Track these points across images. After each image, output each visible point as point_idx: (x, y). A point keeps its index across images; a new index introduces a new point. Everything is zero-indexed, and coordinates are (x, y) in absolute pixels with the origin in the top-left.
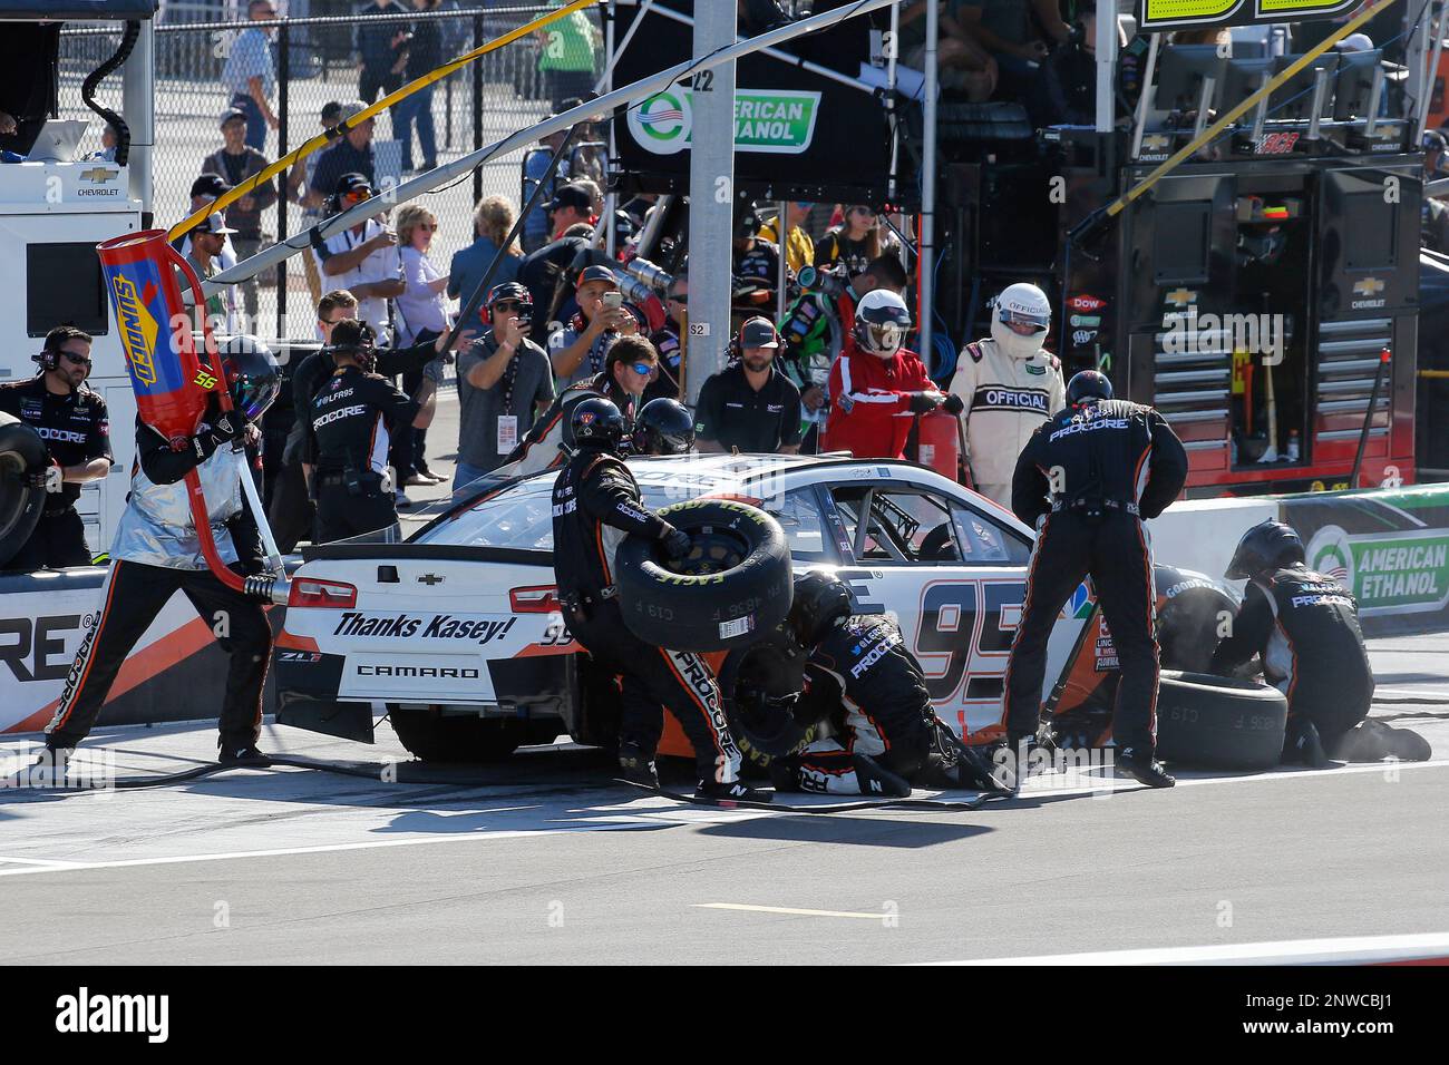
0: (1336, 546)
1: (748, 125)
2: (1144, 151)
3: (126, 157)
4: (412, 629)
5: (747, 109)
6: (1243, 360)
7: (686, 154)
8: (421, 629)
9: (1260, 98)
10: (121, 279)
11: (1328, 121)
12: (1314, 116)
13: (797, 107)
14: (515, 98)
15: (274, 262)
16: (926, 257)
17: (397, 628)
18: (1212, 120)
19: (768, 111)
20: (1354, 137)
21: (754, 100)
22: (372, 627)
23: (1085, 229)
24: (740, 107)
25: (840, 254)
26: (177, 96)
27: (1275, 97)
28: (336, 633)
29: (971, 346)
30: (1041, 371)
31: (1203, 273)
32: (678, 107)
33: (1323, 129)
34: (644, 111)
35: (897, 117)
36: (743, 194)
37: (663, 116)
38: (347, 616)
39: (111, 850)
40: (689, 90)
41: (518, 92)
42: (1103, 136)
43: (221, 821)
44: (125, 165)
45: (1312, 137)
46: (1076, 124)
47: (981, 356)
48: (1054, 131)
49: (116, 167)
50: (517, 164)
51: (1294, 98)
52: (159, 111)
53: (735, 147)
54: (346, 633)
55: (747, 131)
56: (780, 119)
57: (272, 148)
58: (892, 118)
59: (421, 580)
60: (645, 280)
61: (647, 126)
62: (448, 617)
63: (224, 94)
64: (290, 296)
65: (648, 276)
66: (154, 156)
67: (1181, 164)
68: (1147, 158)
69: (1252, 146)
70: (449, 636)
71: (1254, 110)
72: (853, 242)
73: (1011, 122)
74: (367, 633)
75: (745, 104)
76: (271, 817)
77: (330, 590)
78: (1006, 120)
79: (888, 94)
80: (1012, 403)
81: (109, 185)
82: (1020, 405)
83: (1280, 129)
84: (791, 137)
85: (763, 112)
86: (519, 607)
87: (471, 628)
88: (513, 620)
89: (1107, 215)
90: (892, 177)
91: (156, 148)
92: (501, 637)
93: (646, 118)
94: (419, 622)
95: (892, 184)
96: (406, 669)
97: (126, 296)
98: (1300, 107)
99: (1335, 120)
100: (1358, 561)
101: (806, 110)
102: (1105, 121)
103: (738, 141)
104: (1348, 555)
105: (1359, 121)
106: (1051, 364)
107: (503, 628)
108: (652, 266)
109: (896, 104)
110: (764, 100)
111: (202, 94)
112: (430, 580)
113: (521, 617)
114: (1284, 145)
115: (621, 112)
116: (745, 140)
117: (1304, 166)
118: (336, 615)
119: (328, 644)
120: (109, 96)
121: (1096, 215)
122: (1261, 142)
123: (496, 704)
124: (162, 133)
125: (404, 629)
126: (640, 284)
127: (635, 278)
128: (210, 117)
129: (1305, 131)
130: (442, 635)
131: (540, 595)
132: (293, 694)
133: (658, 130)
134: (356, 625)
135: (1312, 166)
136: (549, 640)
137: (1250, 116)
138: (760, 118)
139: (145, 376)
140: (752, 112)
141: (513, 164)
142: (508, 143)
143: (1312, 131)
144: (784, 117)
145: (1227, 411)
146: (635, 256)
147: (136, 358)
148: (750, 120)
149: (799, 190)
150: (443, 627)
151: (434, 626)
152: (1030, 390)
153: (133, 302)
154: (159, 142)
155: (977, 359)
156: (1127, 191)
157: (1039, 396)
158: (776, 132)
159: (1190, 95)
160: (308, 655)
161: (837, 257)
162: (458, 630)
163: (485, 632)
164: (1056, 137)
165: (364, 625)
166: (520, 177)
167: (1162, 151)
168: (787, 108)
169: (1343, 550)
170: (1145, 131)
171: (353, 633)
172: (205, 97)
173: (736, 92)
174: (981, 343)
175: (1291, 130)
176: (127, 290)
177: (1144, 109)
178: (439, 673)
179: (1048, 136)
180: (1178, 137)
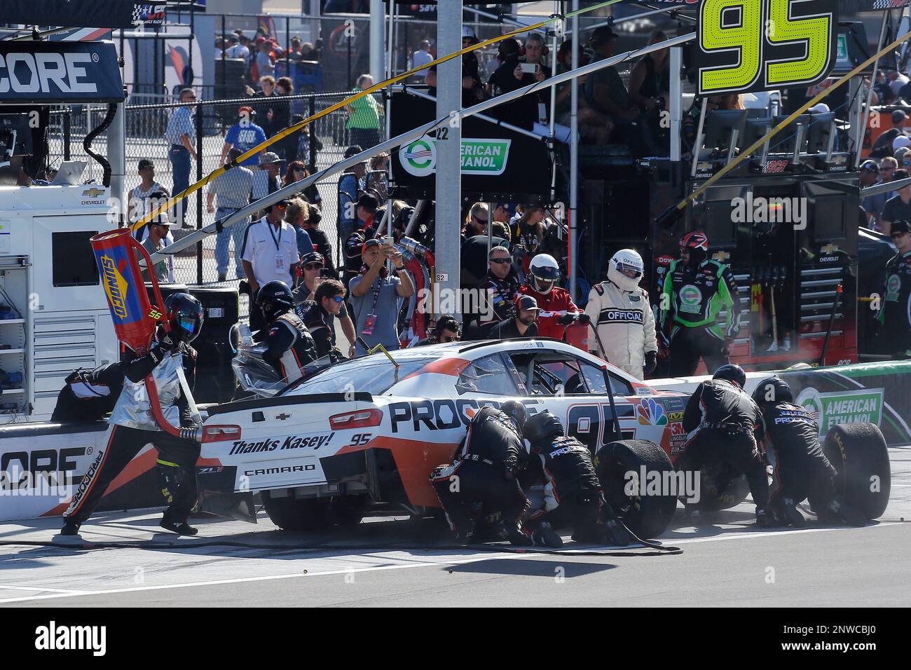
0: (812, 400)
1: (470, 159)
2: (699, 172)
3: (109, 182)
4: (275, 446)
5: (468, 151)
6: (757, 292)
7: (433, 176)
8: (280, 445)
9: (765, 140)
10: (106, 258)
11: (804, 154)
12: (796, 151)
13: (497, 148)
14: (334, 145)
15: (195, 242)
16: (573, 234)
17: (266, 447)
18: (737, 154)
19: (481, 150)
20: (820, 163)
21: (473, 144)
22: (251, 448)
23: (665, 217)
24: (465, 149)
25: (521, 233)
26: (138, 146)
27: (773, 140)
28: (231, 454)
29: (597, 286)
30: (637, 299)
31: (733, 242)
32: (429, 149)
33: (802, 158)
34: (409, 151)
35: (555, 153)
36: (466, 199)
37: (420, 154)
38: (236, 444)
39: (105, 583)
40: (435, 139)
41: (335, 142)
42: (675, 163)
43: (167, 566)
44: (108, 187)
45: (795, 163)
46: (659, 157)
47: (603, 292)
48: (646, 161)
49: (104, 188)
50: (335, 183)
51: (784, 140)
52: (128, 155)
53: (462, 172)
54: (236, 453)
55: (469, 163)
56: (488, 155)
57: (193, 176)
58: (552, 154)
59: (277, 418)
60: (410, 249)
61: (410, 160)
62: (295, 437)
63: (166, 145)
64: (204, 261)
65: (412, 247)
66: (125, 181)
67: (720, 179)
68: (700, 176)
69: (761, 168)
70: (296, 447)
71: (762, 146)
72: (529, 226)
73: (622, 156)
74: (249, 452)
75: (467, 147)
76: (197, 563)
77: (225, 430)
78: (617, 154)
79: (550, 140)
80: (623, 318)
81: (99, 198)
82: (628, 319)
83: (777, 159)
84: (494, 166)
85: (478, 151)
86: (336, 426)
87: (309, 441)
88: (333, 434)
89: (677, 209)
90: (553, 188)
91: (126, 177)
92: (327, 444)
93: (410, 156)
94: (278, 442)
95: (553, 192)
96: (273, 470)
97: (109, 267)
98: (788, 147)
99: (808, 153)
100: (825, 408)
101: (503, 150)
102: (675, 155)
103: (463, 168)
104: (820, 405)
105: (822, 153)
106: (643, 294)
107: (327, 439)
108: (414, 241)
109: (554, 146)
110: (478, 144)
111: (153, 145)
112: (283, 417)
113: (337, 432)
114: (778, 167)
115: (395, 152)
116: (469, 168)
117: (791, 179)
118: (230, 444)
119: (226, 461)
120: (99, 148)
121: (671, 209)
122: (766, 166)
123: (326, 483)
124: (130, 168)
125: (270, 446)
126: (408, 251)
127: (404, 248)
128: (157, 158)
129: (791, 160)
130: (292, 447)
131: (347, 418)
132: (209, 491)
133: (417, 163)
134: (243, 448)
135: (795, 180)
136: (355, 443)
137: (759, 151)
138: (476, 155)
139: (119, 313)
140: (472, 152)
141: (333, 183)
142: (330, 170)
143: (795, 160)
144: (490, 154)
145: (748, 322)
146: (404, 235)
147: (115, 303)
148: (470, 156)
149: (499, 196)
150: (292, 443)
151: (287, 444)
152: (633, 310)
153: (113, 271)
154: (128, 174)
155: (601, 294)
156: (689, 195)
157: (638, 313)
158: (486, 163)
159: (724, 140)
160: (215, 468)
161: (520, 235)
162: (301, 443)
163: (317, 443)
164: (647, 164)
165: (247, 447)
166: (337, 191)
167: (709, 171)
168: (492, 149)
169: (817, 402)
170: (698, 160)
171: (241, 452)
172: (154, 147)
173: (462, 140)
174: (602, 284)
175: (783, 159)
176: (109, 264)
177: (699, 147)
178: (292, 469)
179: (642, 164)
180: (718, 163)
